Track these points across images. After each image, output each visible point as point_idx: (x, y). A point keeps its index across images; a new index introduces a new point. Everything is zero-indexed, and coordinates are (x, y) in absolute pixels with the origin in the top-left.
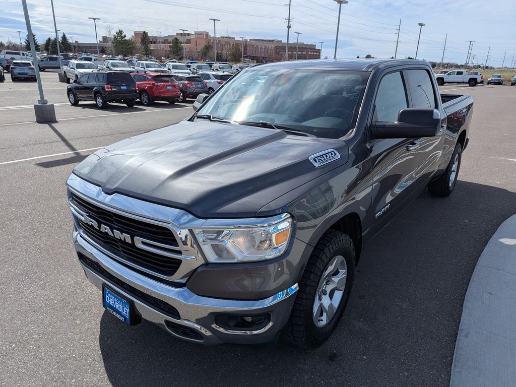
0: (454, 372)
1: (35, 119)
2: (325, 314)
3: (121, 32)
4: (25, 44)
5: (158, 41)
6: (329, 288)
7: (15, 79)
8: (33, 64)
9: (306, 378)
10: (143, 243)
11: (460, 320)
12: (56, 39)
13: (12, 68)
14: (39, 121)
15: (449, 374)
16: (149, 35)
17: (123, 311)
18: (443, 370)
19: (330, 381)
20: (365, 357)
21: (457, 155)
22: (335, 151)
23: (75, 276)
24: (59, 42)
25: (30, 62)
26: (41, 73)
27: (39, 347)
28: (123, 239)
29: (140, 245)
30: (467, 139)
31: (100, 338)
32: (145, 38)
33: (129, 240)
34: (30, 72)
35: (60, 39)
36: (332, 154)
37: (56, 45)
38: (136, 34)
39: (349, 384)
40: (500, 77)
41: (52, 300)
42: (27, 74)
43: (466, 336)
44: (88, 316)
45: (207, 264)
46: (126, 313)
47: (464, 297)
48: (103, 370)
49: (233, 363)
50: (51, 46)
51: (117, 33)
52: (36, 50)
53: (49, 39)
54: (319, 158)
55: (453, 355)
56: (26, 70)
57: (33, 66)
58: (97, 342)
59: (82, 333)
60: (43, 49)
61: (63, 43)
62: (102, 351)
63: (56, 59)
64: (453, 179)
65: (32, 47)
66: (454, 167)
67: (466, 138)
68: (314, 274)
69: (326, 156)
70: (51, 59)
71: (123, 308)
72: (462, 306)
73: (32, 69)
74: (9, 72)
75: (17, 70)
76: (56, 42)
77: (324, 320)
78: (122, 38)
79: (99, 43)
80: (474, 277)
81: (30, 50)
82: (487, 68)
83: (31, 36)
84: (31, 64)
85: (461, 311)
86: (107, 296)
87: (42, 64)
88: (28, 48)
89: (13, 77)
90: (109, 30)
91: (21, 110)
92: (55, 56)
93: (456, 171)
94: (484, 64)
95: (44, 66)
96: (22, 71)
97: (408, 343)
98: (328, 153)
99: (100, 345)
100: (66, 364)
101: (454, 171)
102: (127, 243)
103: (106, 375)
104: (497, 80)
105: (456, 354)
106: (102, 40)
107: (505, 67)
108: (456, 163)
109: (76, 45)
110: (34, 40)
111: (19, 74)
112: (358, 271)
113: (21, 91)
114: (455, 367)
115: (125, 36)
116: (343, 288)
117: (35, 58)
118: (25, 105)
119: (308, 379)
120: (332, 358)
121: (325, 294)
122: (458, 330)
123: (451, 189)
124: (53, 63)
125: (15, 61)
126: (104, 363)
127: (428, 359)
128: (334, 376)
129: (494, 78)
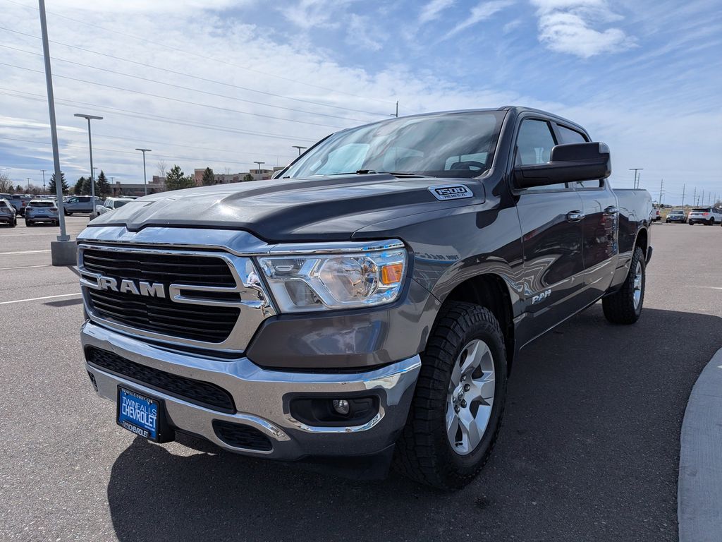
0: (682, 518)
1: (51, 263)
2: (465, 436)
3: (177, 169)
4: (49, 185)
5: (226, 179)
6: (469, 398)
7: (30, 223)
8: (57, 205)
9: (441, 530)
10: (184, 293)
11: (679, 457)
12: (90, 178)
13: (28, 209)
14: (55, 264)
15: (675, 523)
16: (215, 173)
17: (147, 422)
18: (663, 518)
19: (480, 534)
20: (534, 503)
21: (639, 264)
22: (466, 187)
23: (81, 416)
24: (95, 182)
25: (53, 201)
26: (66, 217)
27: (10, 499)
28: (153, 295)
29: (176, 297)
30: (650, 247)
31: (109, 486)
32: (208, 176)
33: (162, 294)
34: (51, 214)
35: (96, 178)
36: (461, 190)
37: (90, 186)
38: (197, 172)
39: (512, 536)
40: (681, 213)
41: (40, 444)
42: (48, 217)
43: (694, 474)
44: (94, 461)
45: (280, 315)
46: (152, 423)
47: (680, 430)
48: (109, 524)
49: (321, 513)
50: (83, 186)
51: (172, 170)
52: (63, 192)
53: (82, 179)
54: (443, 191)
55: (676, 498)
56: (47, 211)
57: (56, 207)
58: (105, 491)
59: (80, 481)
60: (73, 192)
61: (99, 183)
62: (110, 501)
63: (88, 200)
64: (639, 299)
65: (59, 189)
66: (637, 283)
67: (648, 246)
68: (445, 351)
69: (453, 191)
70: (82, 200)
71: (148, 415)
72: (679, 440)
73: (55, 210)
74: (23, 217)
75: (35, 212)
76: (91, 182)
77: (465, 447)
78: (179, 176)
79: (147, 183)
80: (690, 407)
81: (56, 194)
82: (662, 206)
83: (58, 175)
84: (55, 204)
85: (679, 446)
86: (123, 404)
87: (69, 207)
88: (53, 190)
89: (28, 220)
90: (163, 168)
91: (34, 255)
92: (87, 196)
93: (640, 288)
94: (658, 201)
95: (70, 208)
96: (41, 213)
97: (601, 485)
98: (455, 188)
99: (109, 495)
100: (50, 520)
101: (637, 289)
102: (159, 298)
103: (113, 532)
104: (679, 217)
105: (681, 496)
106: (152, 181)
107: (687, 205)
108: (640, 276)
109: (117, 187)
110: (62, 181)
111: (36, 217)
112: (513, 403)
113: (36, 236)
114: (683, 513)
115: (182, 174)
116: (491, 401)
117: (61, 200)
118: (40, 250)
119: (444, 531)
120: (482, 504)
121: (464, 406)
122: (678, 468)
123: (637, 312)
124: (84, 205)
125: (32, 201)
126: (112, 516)
127: (637, 504)
128: (486, 527)
129: (674, 215)
